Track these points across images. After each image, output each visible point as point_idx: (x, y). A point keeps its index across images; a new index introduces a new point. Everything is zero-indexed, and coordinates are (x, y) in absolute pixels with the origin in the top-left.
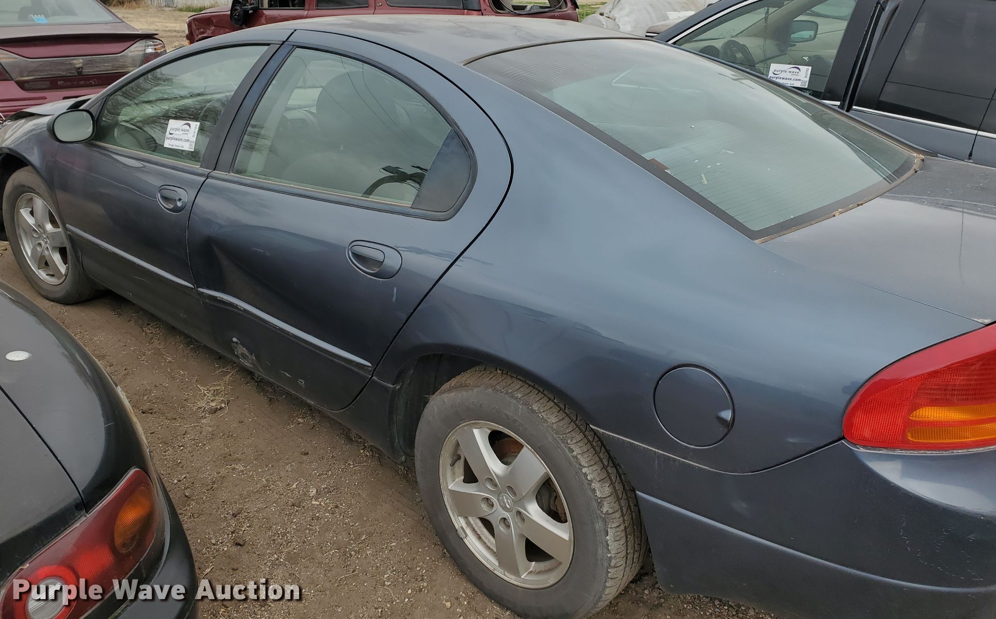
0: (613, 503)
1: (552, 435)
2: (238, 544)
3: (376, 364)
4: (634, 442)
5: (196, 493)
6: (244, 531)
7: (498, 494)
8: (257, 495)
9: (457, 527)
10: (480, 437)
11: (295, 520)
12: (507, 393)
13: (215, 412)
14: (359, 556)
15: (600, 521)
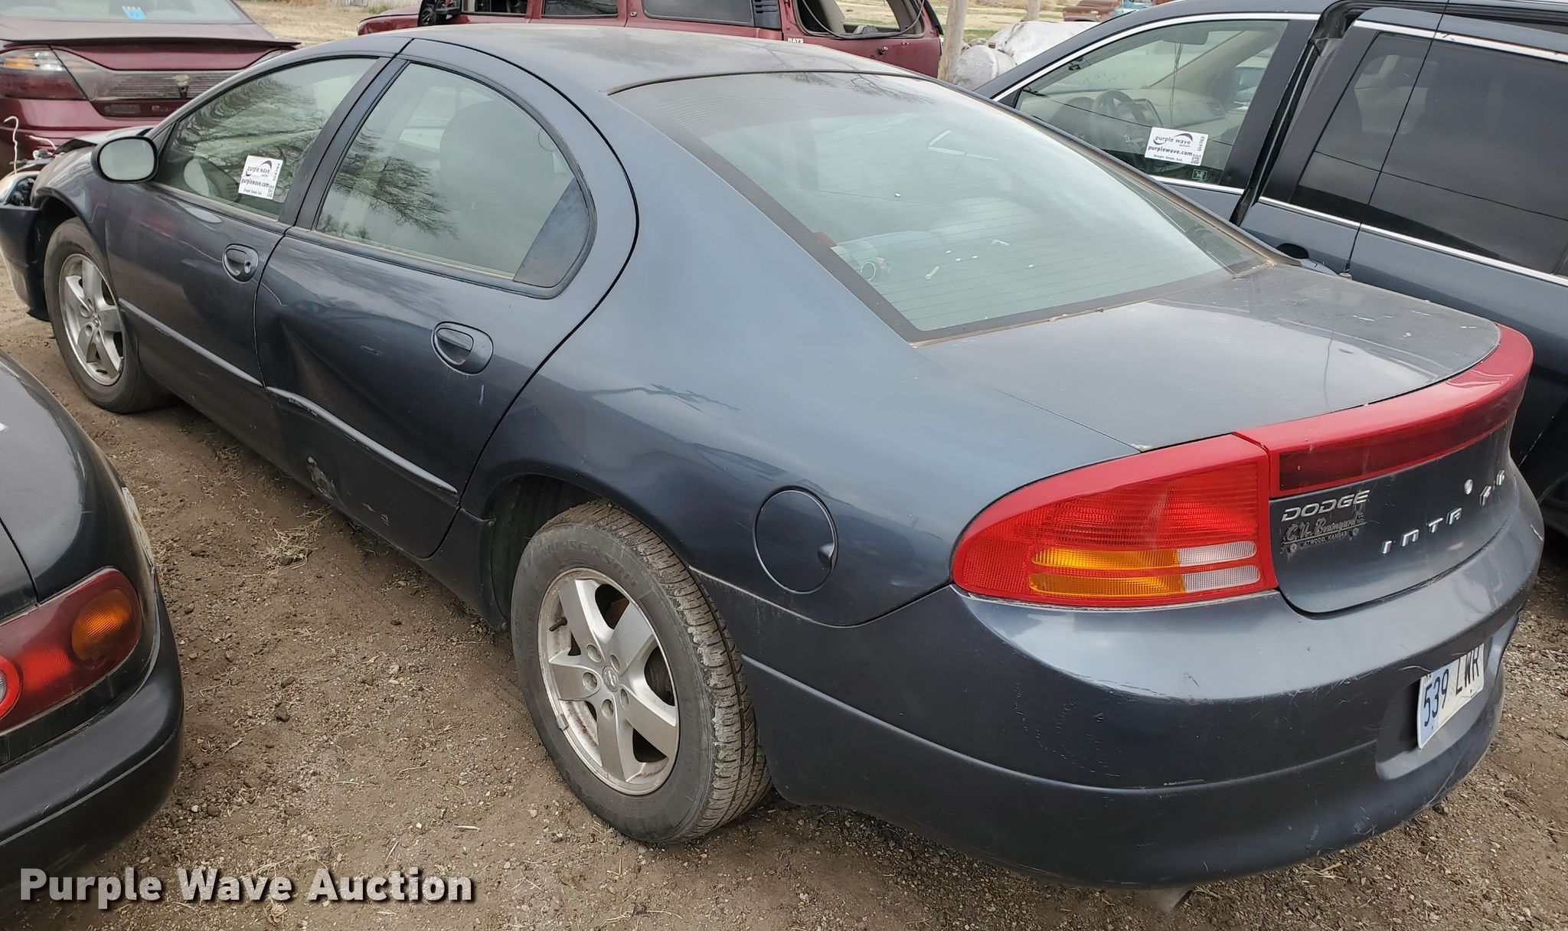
0: (725, 675)
1: (657, 585)
2: (279, 719)
3: (463, 490)
4: (735, 587)
5: (240, 657)
6: (292, 705)
7: (604, 667)
8: (320, 666)
9: (556, 714)
10: (584, 592)
11: (360, 700)
12: (610, 530)
13: (289, 564)
14: (435, 749)
15: (705, 696)
